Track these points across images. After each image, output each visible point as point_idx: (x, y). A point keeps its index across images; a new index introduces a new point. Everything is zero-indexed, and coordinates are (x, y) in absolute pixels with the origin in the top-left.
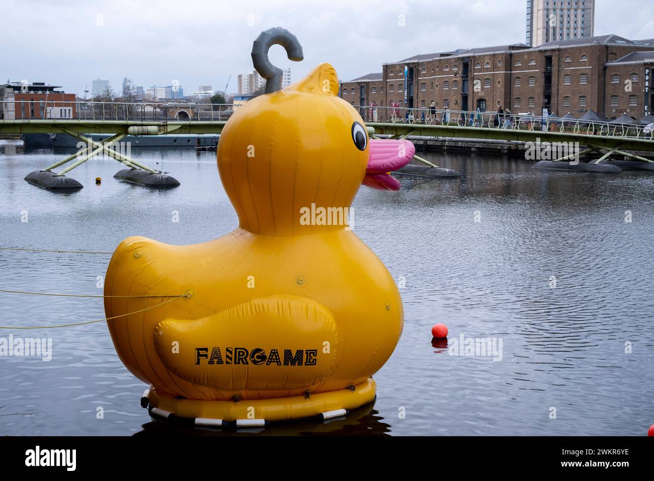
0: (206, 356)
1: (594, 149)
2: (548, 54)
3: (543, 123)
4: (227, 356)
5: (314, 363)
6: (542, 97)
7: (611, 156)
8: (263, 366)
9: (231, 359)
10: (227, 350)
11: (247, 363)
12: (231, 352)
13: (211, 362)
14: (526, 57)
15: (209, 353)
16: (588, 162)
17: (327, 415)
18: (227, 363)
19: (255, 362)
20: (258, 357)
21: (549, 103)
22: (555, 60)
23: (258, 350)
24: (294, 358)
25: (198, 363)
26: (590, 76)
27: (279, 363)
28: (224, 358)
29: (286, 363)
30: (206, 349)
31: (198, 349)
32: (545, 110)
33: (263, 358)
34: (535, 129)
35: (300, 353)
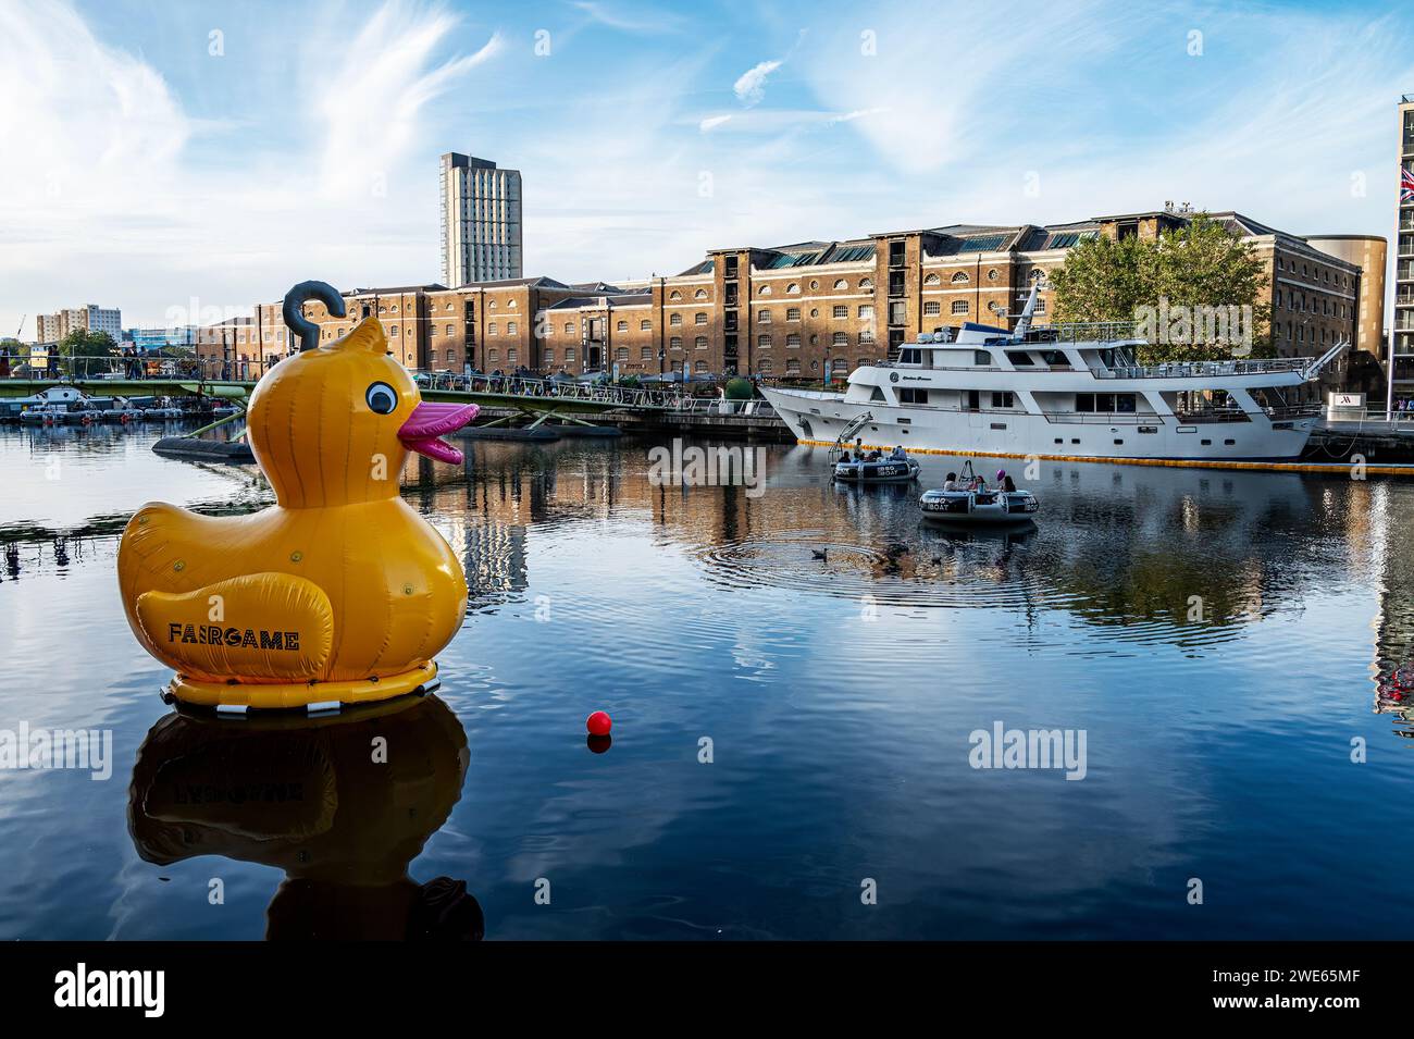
0: (179, 632)
1: (527, 413)
2: (469, 298)
3: (466, 382)
4: (201, 635)
5: (296, 647)
6: (464, 350)
7: (547, 419)
8: (238, 648)
9: (204, 638)
10: (201, 628)
11: (221, 644)
12: (204, 631)
13: (185, 640)
14: (442, 301)
15: (183, 630)
16: (520, 427)
17: (312, 707)
18: (201, 642)
19: (229, 643)
20: (233, 638)
21: (472, 357)
22: (477, 306)
23: (232, 630)
24: (271, 641)
25: (172, 640)
26: (519, 325)
27: (255, 645)
28: (197, 637)
29: (263, 646)
30: (180, 626)
31: (172, 625)
32: (468, 366)
33: (238, 638)
34: (457, 388)
35: (278, 635)
